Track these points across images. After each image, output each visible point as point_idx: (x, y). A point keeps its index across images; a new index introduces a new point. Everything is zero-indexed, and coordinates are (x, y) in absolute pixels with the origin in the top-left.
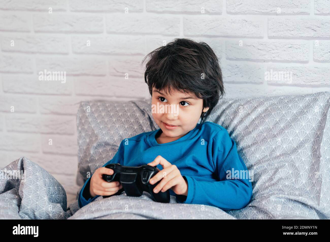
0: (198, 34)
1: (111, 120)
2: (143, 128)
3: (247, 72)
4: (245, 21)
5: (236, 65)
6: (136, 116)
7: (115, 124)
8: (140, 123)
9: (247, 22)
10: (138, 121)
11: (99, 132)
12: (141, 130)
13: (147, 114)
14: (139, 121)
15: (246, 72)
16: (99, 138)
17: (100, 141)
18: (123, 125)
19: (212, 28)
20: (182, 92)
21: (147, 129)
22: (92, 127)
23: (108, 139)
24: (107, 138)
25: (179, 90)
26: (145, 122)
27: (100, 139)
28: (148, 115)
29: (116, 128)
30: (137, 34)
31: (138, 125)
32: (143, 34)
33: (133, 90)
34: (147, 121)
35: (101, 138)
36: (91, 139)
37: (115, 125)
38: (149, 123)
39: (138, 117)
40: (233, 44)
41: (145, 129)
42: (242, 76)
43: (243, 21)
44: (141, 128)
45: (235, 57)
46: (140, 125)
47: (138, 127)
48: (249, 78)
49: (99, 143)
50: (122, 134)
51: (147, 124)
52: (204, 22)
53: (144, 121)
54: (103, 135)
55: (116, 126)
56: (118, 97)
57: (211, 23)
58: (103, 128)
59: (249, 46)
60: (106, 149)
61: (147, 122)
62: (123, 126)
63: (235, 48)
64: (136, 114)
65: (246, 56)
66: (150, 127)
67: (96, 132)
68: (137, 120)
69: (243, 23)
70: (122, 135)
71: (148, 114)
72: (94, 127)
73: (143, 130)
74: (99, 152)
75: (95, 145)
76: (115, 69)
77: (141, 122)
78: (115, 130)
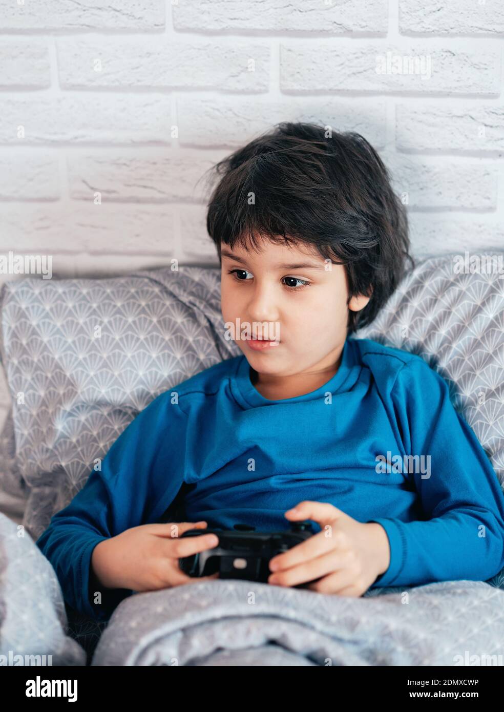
0: (319, 87)
1: (108, 337)
2: (196, 356)
3: (452, 182)
4: (449, 54)
5: (424, 167)
6: (175, 323)
7: (120, 348)
8: (187, 341)
9: (454, 55)
10: (181, 338)
11: (77, 373)
12: (193, 360)
13: (203, 317)
14: (185, 337)
15: (449, 182)
16: (79, 391)
17: (82, 398)
18: (145, 351)
19: (359, 73)
20: (282, 243)
21: (210, 359)
22: (53, 359)
23: (107, 393)
24: (103, 391)
25: (274, 238)
26: (204, 341)
27: (82, 393)
28: (209, 321)
29: (125, 361)
30: (149, 89)
31: (185, 349)
32: (167, 90)
33: (137, 236)
34: (207, 338)
35: (88, 390)
36: (52, 389)
37: (123, 353)
38: (213, 344)
39: (182, 326)
40: (415, 112)
41: (202, 357)
42: (440, 193)
43: (445, 54)
44: (193, 356)
45: (422, 146)
46: (190, 348)
47: (185, 355)
48: (459, 197)
49: (80, 404)
50: (145, 375)
51: (209, 345)
52: (337, 56)
53: (201, 338)
54: (91, 381)
55: (125, 356)
56: (95, 253)
57: (357, 58)
58: (85, 359)
59: (459, 117)
60: (98, 414)
61: (207, 341)
62: (144, 354)
63: (421, 122)
64: (173, 319)
65: (452, 142)
66: (217, 353)
67: (68, 374)
68: (179, 334)
69: (444, 59)
70: (143, 378)
71: (206, 316)
72: (61, 358)
73: (198, 359)
74: (79, 422)
75: (68, 407)
76: (84, 182)
77: (191, 339)
78: (124, 367)
